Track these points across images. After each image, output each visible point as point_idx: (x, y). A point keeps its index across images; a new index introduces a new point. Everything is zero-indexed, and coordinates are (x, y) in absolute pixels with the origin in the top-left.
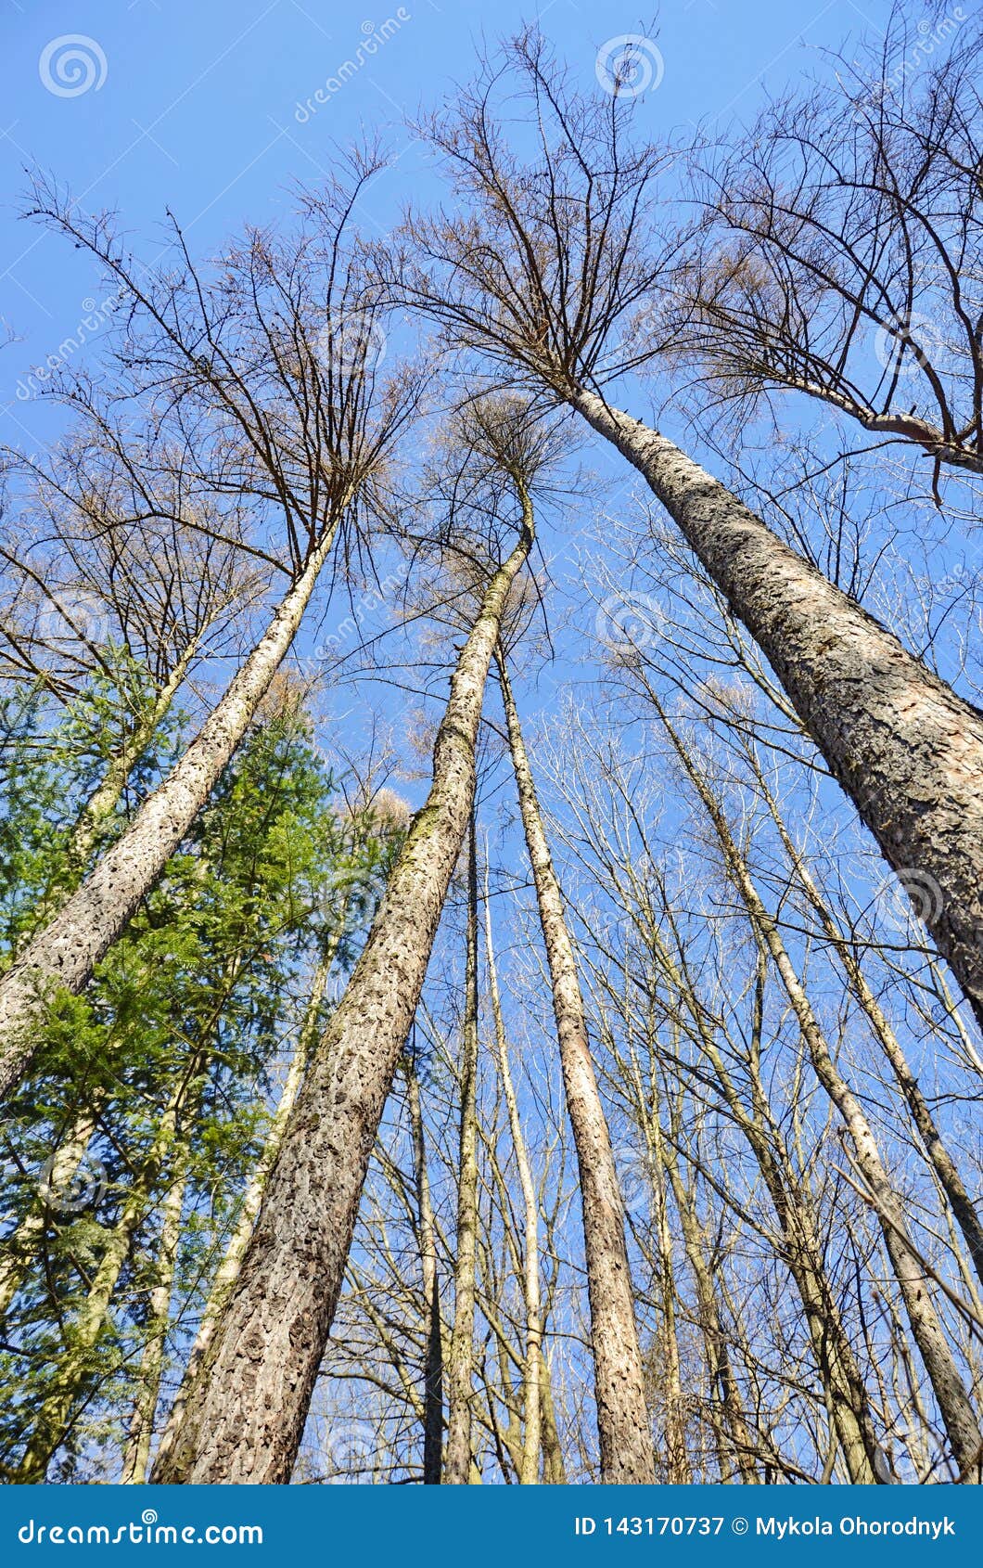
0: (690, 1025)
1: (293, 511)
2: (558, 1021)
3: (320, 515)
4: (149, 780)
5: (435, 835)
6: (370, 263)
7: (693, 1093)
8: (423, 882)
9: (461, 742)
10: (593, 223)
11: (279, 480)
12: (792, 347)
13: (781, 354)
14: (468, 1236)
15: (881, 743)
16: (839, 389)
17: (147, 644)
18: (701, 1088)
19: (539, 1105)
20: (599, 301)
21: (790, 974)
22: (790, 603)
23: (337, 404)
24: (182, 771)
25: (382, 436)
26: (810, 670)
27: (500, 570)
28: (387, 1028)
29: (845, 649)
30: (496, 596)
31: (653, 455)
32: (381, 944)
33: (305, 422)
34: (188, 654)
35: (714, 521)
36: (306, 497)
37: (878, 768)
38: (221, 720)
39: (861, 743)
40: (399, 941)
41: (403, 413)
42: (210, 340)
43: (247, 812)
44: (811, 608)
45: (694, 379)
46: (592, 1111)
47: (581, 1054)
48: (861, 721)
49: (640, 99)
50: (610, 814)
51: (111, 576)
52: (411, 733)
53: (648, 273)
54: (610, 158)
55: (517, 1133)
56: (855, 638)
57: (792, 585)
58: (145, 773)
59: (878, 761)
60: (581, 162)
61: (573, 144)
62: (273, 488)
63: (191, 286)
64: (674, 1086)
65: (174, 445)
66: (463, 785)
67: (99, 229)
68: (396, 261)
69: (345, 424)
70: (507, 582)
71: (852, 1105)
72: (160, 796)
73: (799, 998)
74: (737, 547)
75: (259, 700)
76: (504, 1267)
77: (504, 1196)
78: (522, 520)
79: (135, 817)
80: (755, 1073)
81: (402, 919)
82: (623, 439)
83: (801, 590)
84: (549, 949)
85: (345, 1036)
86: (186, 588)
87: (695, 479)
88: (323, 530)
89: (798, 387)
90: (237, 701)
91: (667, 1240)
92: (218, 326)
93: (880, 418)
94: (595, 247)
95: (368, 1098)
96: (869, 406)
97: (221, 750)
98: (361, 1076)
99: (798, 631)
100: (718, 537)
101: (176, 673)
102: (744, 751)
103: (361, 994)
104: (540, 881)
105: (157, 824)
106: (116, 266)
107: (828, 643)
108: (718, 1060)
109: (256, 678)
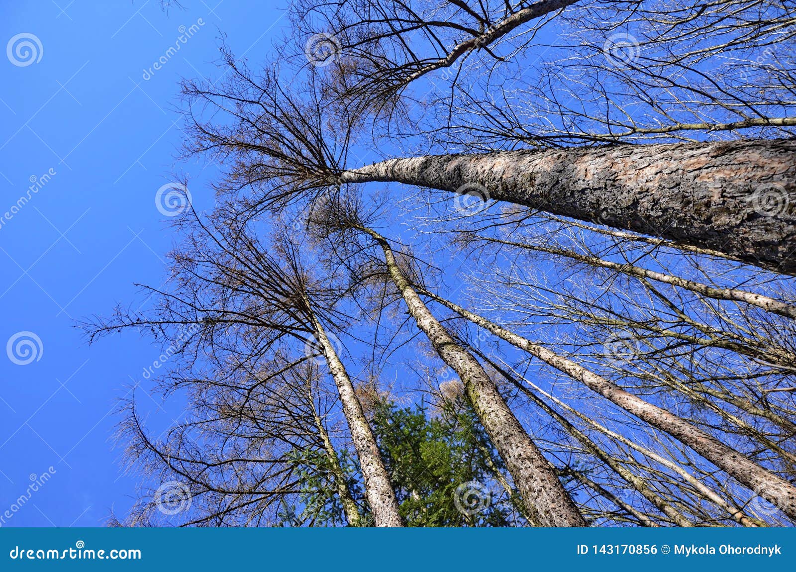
0: (646, 334)
1: (294, 331)
2: (601, 394)
3: (305, 321)
4: (359, 488)
5: (480, 392)
6: (221, 219)
7: (678, 355)
8: (497, 415)
9: (449, 347)
10: (277, 115)
11: (276, 327)
12: (392, 72)
13: (391, 78)
14: (667, 509)
15: (592, 197)
16: (423, 66)
17: (300, 435)
18: (679, 350)
19: (632, 426)
20: (310, 137)
21: (658, 275)
22: (501, 178)
23: (266, 277)
24: (367, 472)
25: (293, 268)
26: (537, 196)
27: (388, 266)
28: (548, 486)
29: (539, 175)
30: (398, 278)
31: (393, 172)
32: (510, 457)
33: (262, 296)
34: (318, 422)
35: (441, 174)
36: (293, 321)
37: (602, 207)
38: (358, 437)
39: (585, 204)
40: (514, 448)
41: (291, 252)
42: (199, 310)
43: (405, 458)
44: (511, 171)
45: (373, 121)
46: (652, 411)
47: (624, 396)
48: (576, 196)
49: (245, 61)
50: (527, 296)
51: (261, 428)
52: (426, 354)
53: (315, 108)
54: (257, 90)
55: (637, 447)
56: (538, 167)
57: (495, 170)
58: (355, 488)
59: (599, 205)
60: (250, 102)
61: (240, 100)
62: (278, 332)
63: (172, 299)
64: (670, 361)
65: (229, 358)
66: (468, 362)
67: (120, 317)
68: (228, 207)
69: (276, 279)
70: (395, 268)
71: (739, 294)
72: (370, 491)
73: (672, 280)
74: (460, 176)
75: (362, 414)
76: (694, 501)
77: (661, 474)
78: (374, 238)
79: (371, 509)
80: (691, 321)
81: (506, 438)
82: (375, 177)
83: (500, 168)
84: (566, 372)
85: (538, 507)
86: (291, 400)
87: (417, 165)
88: (312, 325)
89: (410, 81)
90: (355, 423)
91: (738, 421)
92: (196, 301)
93: (449, 58)
94: (287, 122)
95: (573, 521)
96: (440, 59)
97: (371, 448)
98: (561, 516)
99: (516, 185)
100: (449, 178)
101: (322, 433)
102: (544, 219)
103: (525, 485)
104: (533, 352)
105: (380, 502)
106: (140, 322)
107: (531, 179)
108: (673, 333)
109: (352, 406)
